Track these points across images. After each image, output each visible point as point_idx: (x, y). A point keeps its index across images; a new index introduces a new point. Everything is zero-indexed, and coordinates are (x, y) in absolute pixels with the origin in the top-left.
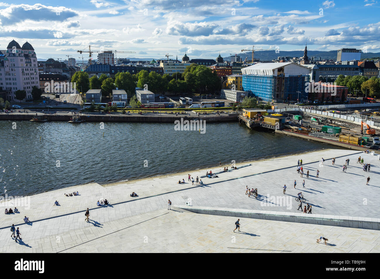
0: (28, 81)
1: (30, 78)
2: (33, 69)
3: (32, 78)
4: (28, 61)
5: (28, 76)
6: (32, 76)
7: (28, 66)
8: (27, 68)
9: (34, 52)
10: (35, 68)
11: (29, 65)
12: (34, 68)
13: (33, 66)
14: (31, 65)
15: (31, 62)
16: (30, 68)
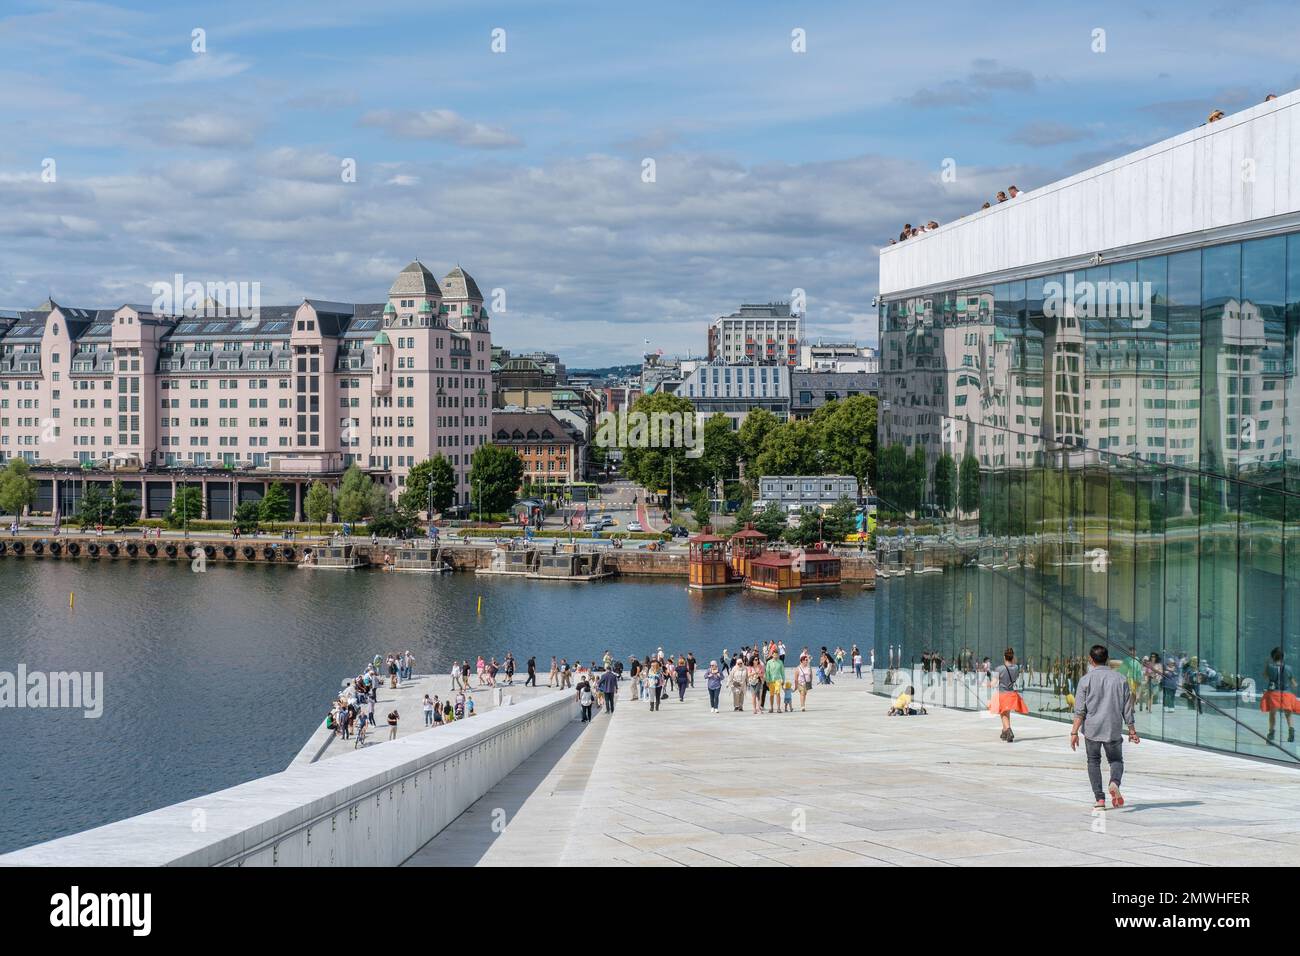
0: (454, 431)
1: (460, 419)
2: (472, 380)
3: (467, 418)
4: (458, 347)
5: (455, 412)
6: (469, 412)
7: (459, 370)
8: (454, 376)
9: (482, 309)
10: (481, 377)
11: (460, 363)
12: (476, 378)
13: (474, 367)
14: (467, 365)
15: (469, 351)
16: (465, 376)
